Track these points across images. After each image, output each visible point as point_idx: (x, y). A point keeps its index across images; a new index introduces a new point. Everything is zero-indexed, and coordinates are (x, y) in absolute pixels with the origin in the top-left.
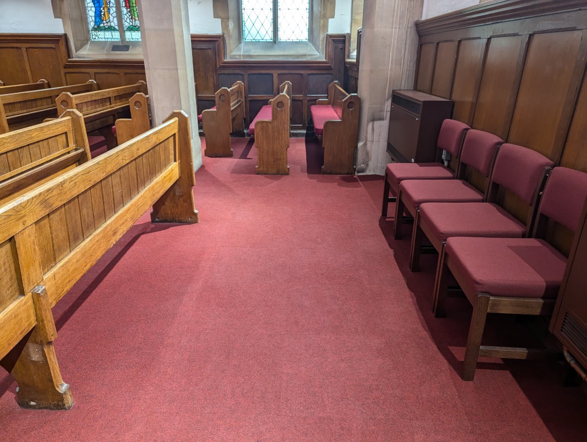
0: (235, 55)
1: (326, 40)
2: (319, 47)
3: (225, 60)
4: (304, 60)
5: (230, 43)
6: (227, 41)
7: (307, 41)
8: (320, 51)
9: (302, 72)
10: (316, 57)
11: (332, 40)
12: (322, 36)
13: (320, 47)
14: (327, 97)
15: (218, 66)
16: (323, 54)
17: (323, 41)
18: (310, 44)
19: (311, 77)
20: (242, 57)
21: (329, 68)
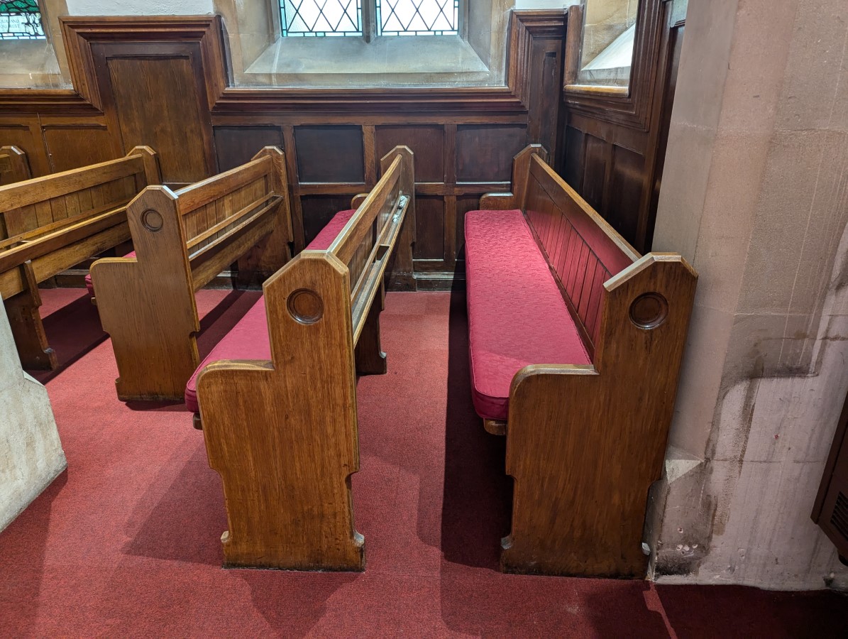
0: (255, 75)
1: (510, 29)
2: (488, 51)
3: (230, 89)
4: (447, 86)
5: (242, 41)
6: (231, 36)
7: (455, 33)
8: (490, 61)
9: (441, 120)
10: (481, 78)
11: (527, 28)
12: (497, 18)
13: (493, 51)
14: (511, 190)
15: (210, 106)
16: (499, 69)
17: (500, 31)
18: (465, 43)
19: (467, 134)
20: (274, 79)
21: (517, 109)
